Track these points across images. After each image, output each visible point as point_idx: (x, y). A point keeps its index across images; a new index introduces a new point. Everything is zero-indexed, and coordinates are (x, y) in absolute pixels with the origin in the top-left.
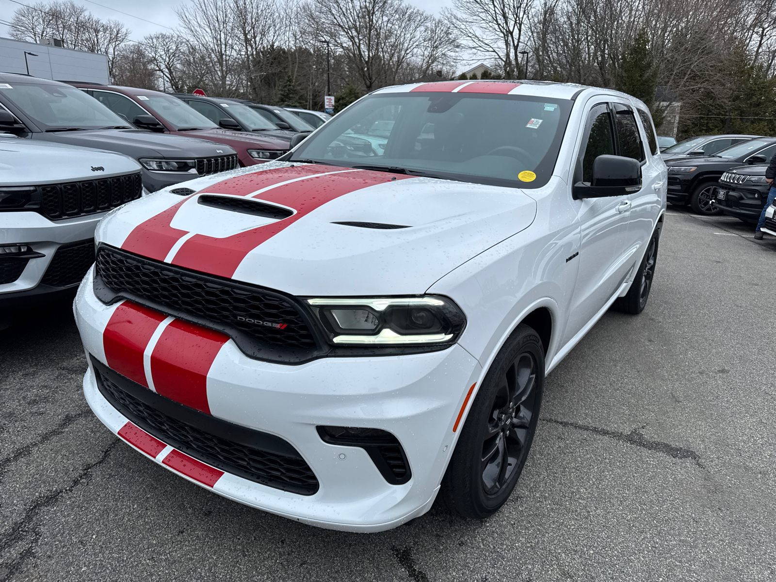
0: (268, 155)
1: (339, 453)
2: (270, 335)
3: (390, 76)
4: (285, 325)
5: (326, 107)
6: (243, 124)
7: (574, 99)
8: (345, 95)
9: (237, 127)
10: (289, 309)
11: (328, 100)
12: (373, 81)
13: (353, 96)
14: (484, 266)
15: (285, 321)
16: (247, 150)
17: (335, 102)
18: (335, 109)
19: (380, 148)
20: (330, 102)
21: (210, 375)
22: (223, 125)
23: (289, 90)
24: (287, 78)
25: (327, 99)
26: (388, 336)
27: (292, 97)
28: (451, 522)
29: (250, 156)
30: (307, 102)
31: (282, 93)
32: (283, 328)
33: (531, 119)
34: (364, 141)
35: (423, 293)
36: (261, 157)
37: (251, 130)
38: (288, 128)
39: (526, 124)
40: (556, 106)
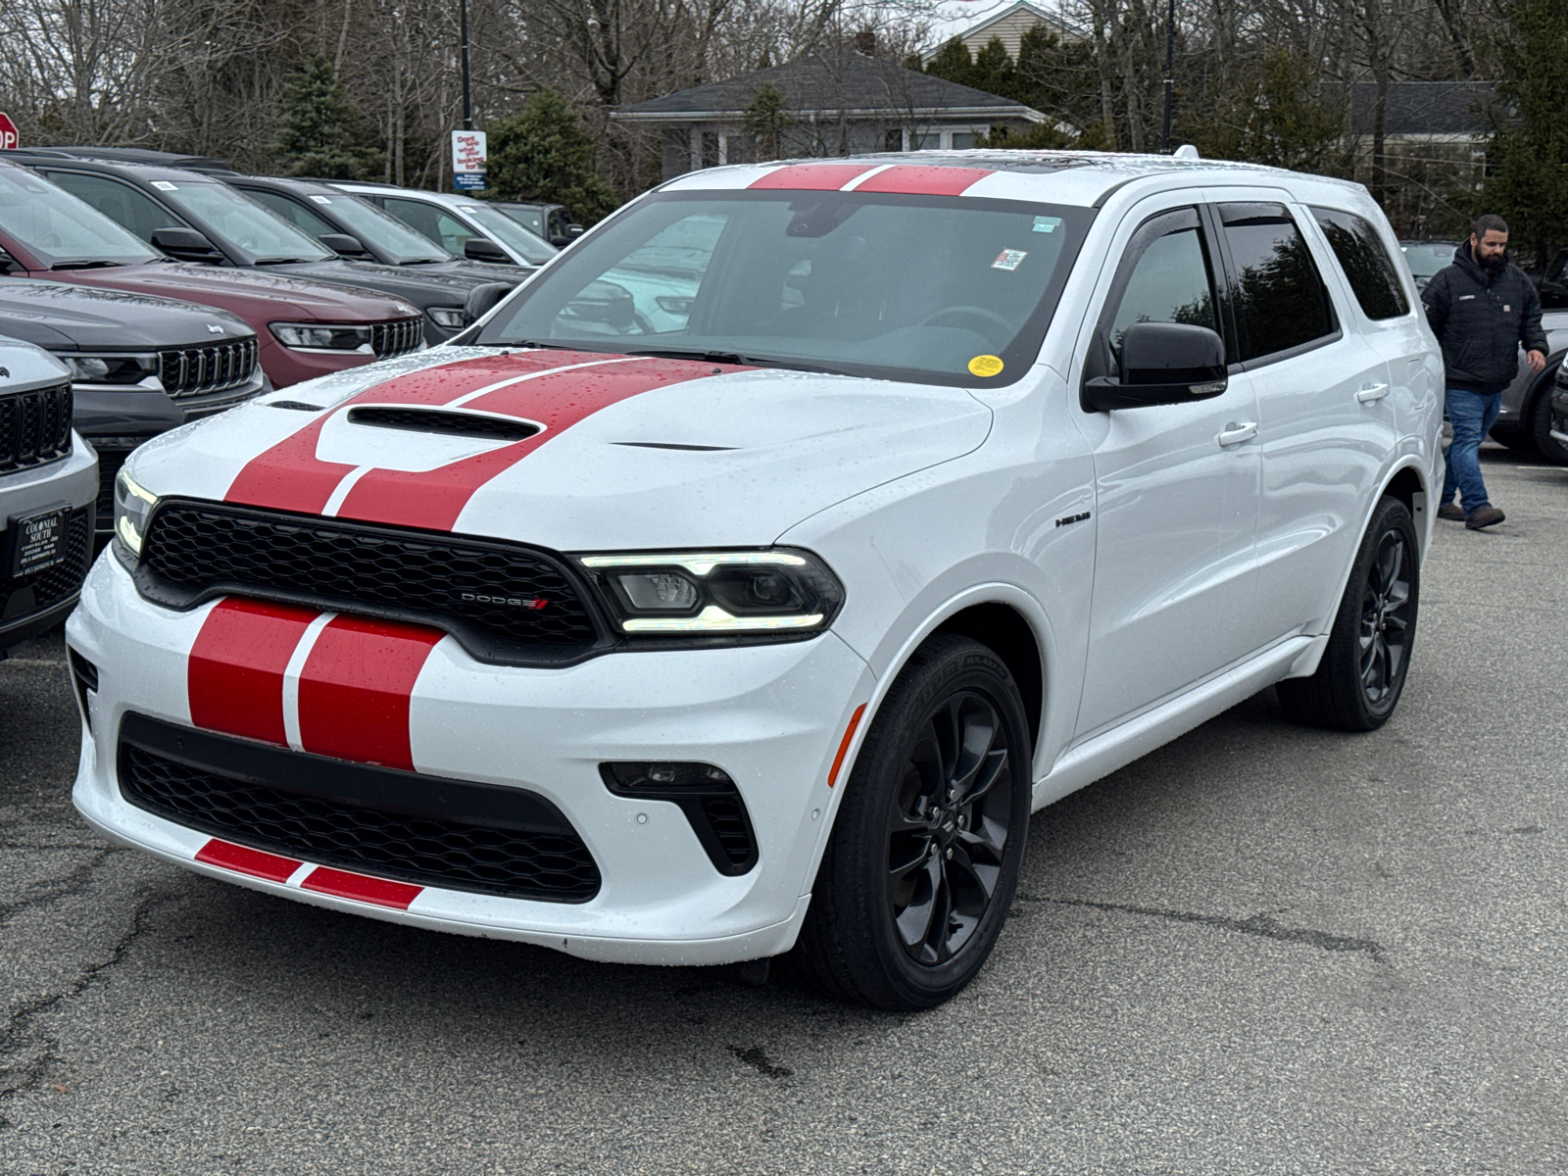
0: (327, 337)
1: (637, 813)
2: (516, 623)
3: (684, 49)
4: (545, 602)
5: (458, 168)
6: (223, 243)
7: (1098, 206)
8: (526, 125)
9: (209, 252)
10: (551, 575)
11: (463, 145)
12: (622, 70)
13: (555, 128)
14: (875, 508)
15: (543, 595)
16: (268, 324)
17: (489, 148)
18: (488, 174)
19: (661, 311)
20: (470, 152)
21: (416, 692)
22: (175, 249)
23: (318, 110)
24: (311, 68)
25: (460, 140)
26: (714, 618)
27: (329, 136)
28: (841, 1023)
29: (277, 343)
30: (383, 148)
31: (297, 120)
32: (539, 608)
33: (1003, 250)
34: (610, 287)
35: (770, 543)
36: (307, 343)
37: (253, 262)
38: (360, 253)
39: (993, 261)
40: (1058, 221)
